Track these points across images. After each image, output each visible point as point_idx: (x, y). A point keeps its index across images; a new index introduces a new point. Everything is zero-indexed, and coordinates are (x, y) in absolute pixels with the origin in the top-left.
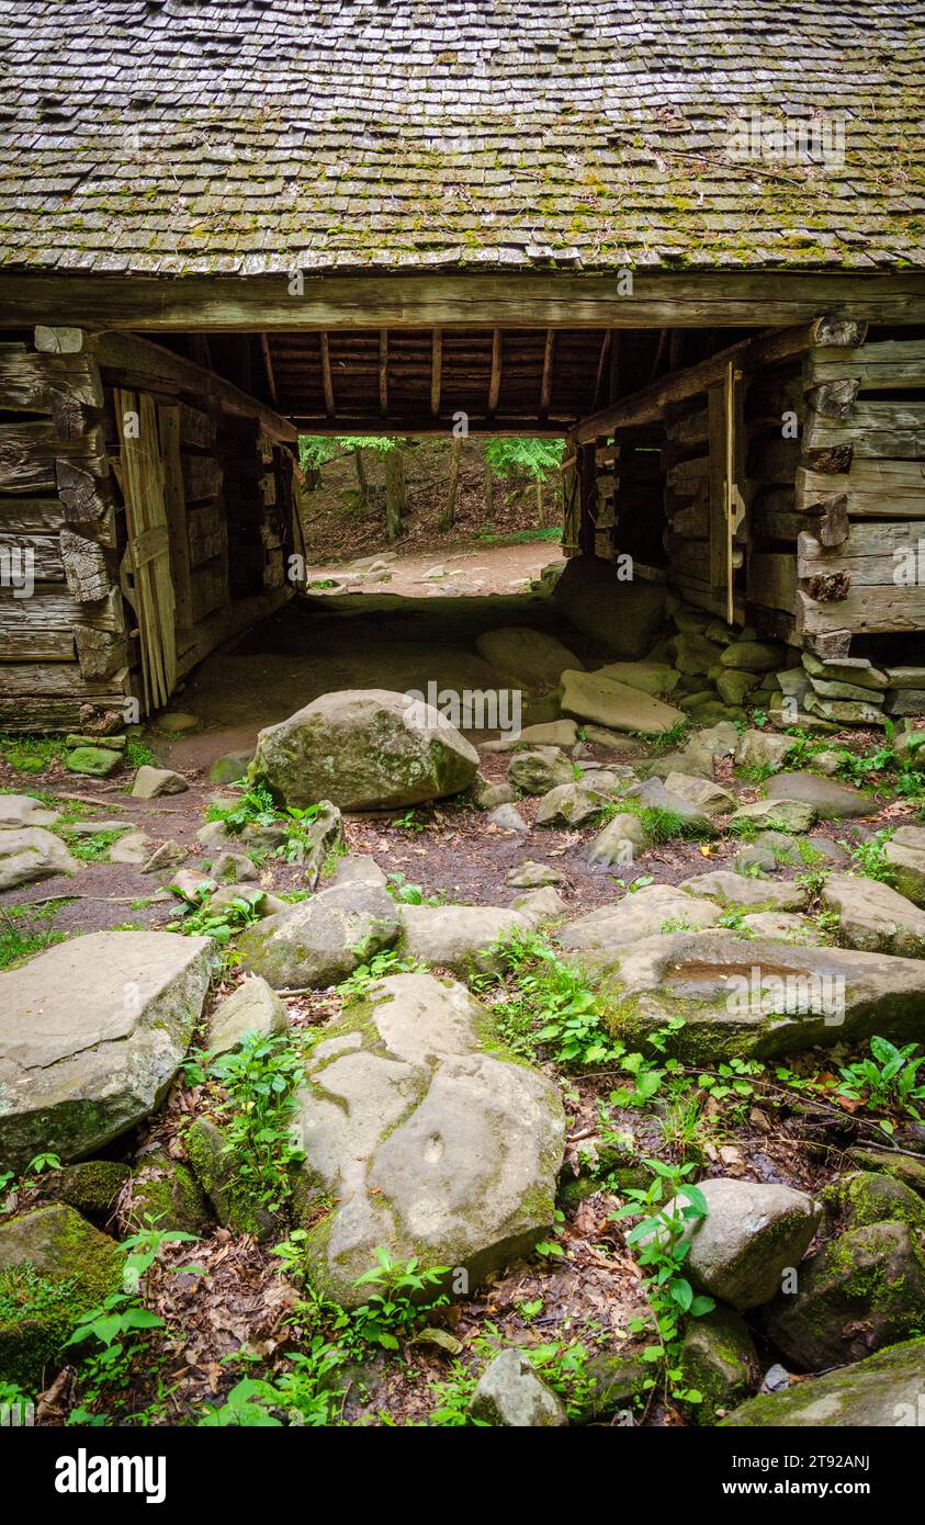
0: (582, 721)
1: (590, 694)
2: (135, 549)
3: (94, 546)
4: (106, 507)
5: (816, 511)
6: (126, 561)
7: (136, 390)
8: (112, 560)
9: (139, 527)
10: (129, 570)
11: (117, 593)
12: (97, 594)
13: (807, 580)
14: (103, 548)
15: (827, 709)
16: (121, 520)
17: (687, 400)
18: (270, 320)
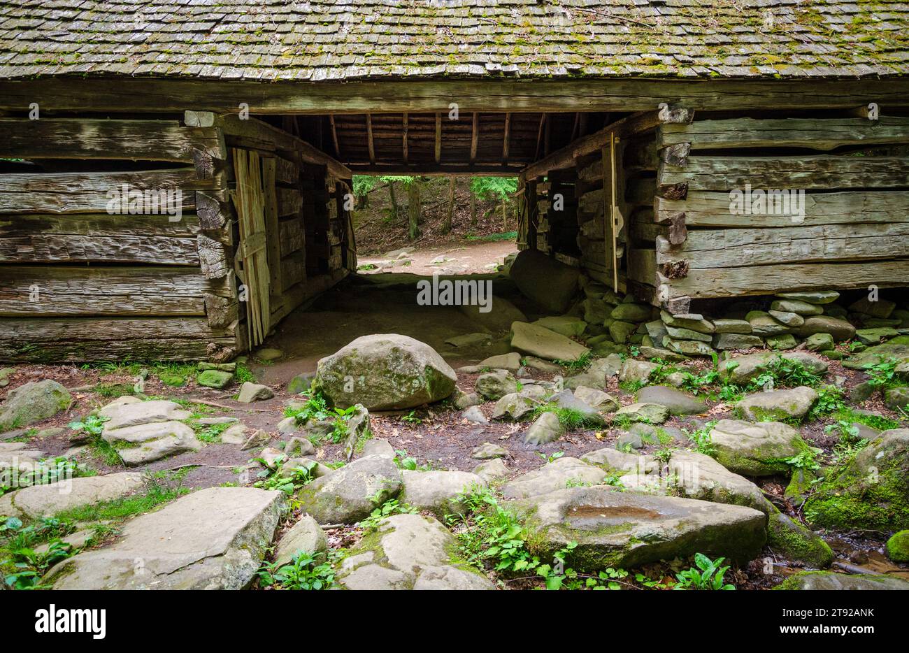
0: (524, 353)
1: (529, 336)
2: (244, 246)
3: (218, 244)
4: (226, 220)
5: (667, 223)
6: (238, 253)
7: (248, 149)
8: (230, 253)
9: (247, 232)
10: (240, 259)
11: (232, 273)
12: (219, 274)
13: (662, 265)
14: (224, 245)
15: (677, 346)
16: (236, 227)
17: (590, 154)
18: (329, 107)
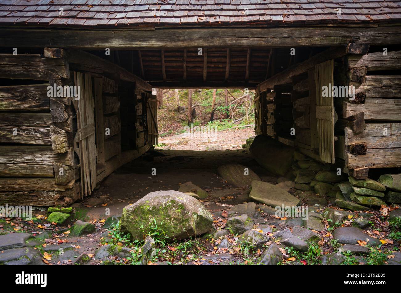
0: (258, 202)
1: (261, 191)
2: (80, 133)
3: (63, 132)
4: (69, 116)
5: (352, 118)
6: (76, 137)
7: (84, 72)
8: (70, 136)
9: (82, 125)
10: (77, 141)
11: (72, 150)
12: (64, 151)
13: (349, 146)
14: (67, 132)
15: (360, 199)
16: (75, 120)
17: (300, 75)
18: (134, 45)
